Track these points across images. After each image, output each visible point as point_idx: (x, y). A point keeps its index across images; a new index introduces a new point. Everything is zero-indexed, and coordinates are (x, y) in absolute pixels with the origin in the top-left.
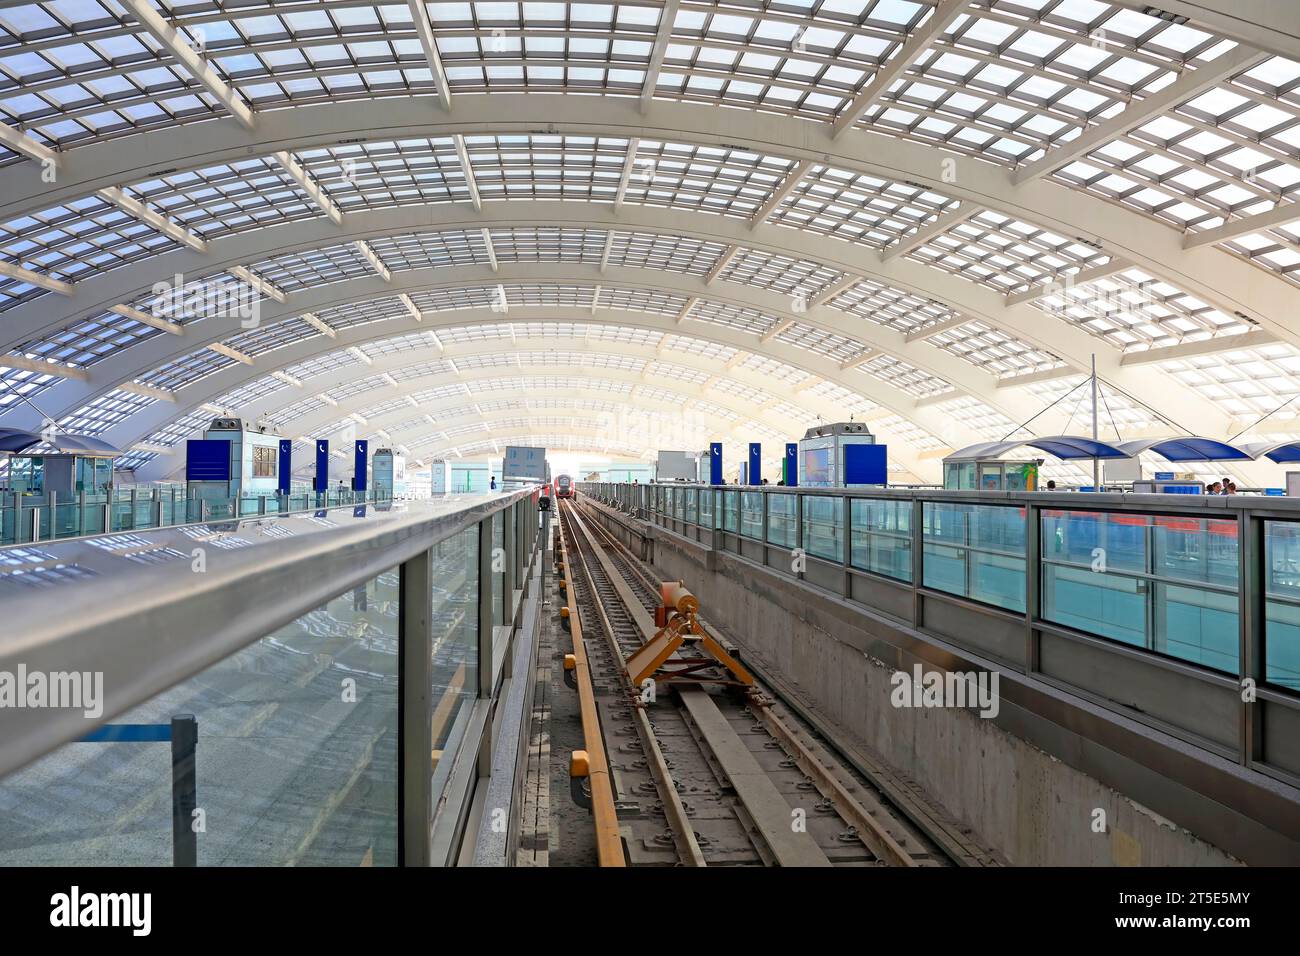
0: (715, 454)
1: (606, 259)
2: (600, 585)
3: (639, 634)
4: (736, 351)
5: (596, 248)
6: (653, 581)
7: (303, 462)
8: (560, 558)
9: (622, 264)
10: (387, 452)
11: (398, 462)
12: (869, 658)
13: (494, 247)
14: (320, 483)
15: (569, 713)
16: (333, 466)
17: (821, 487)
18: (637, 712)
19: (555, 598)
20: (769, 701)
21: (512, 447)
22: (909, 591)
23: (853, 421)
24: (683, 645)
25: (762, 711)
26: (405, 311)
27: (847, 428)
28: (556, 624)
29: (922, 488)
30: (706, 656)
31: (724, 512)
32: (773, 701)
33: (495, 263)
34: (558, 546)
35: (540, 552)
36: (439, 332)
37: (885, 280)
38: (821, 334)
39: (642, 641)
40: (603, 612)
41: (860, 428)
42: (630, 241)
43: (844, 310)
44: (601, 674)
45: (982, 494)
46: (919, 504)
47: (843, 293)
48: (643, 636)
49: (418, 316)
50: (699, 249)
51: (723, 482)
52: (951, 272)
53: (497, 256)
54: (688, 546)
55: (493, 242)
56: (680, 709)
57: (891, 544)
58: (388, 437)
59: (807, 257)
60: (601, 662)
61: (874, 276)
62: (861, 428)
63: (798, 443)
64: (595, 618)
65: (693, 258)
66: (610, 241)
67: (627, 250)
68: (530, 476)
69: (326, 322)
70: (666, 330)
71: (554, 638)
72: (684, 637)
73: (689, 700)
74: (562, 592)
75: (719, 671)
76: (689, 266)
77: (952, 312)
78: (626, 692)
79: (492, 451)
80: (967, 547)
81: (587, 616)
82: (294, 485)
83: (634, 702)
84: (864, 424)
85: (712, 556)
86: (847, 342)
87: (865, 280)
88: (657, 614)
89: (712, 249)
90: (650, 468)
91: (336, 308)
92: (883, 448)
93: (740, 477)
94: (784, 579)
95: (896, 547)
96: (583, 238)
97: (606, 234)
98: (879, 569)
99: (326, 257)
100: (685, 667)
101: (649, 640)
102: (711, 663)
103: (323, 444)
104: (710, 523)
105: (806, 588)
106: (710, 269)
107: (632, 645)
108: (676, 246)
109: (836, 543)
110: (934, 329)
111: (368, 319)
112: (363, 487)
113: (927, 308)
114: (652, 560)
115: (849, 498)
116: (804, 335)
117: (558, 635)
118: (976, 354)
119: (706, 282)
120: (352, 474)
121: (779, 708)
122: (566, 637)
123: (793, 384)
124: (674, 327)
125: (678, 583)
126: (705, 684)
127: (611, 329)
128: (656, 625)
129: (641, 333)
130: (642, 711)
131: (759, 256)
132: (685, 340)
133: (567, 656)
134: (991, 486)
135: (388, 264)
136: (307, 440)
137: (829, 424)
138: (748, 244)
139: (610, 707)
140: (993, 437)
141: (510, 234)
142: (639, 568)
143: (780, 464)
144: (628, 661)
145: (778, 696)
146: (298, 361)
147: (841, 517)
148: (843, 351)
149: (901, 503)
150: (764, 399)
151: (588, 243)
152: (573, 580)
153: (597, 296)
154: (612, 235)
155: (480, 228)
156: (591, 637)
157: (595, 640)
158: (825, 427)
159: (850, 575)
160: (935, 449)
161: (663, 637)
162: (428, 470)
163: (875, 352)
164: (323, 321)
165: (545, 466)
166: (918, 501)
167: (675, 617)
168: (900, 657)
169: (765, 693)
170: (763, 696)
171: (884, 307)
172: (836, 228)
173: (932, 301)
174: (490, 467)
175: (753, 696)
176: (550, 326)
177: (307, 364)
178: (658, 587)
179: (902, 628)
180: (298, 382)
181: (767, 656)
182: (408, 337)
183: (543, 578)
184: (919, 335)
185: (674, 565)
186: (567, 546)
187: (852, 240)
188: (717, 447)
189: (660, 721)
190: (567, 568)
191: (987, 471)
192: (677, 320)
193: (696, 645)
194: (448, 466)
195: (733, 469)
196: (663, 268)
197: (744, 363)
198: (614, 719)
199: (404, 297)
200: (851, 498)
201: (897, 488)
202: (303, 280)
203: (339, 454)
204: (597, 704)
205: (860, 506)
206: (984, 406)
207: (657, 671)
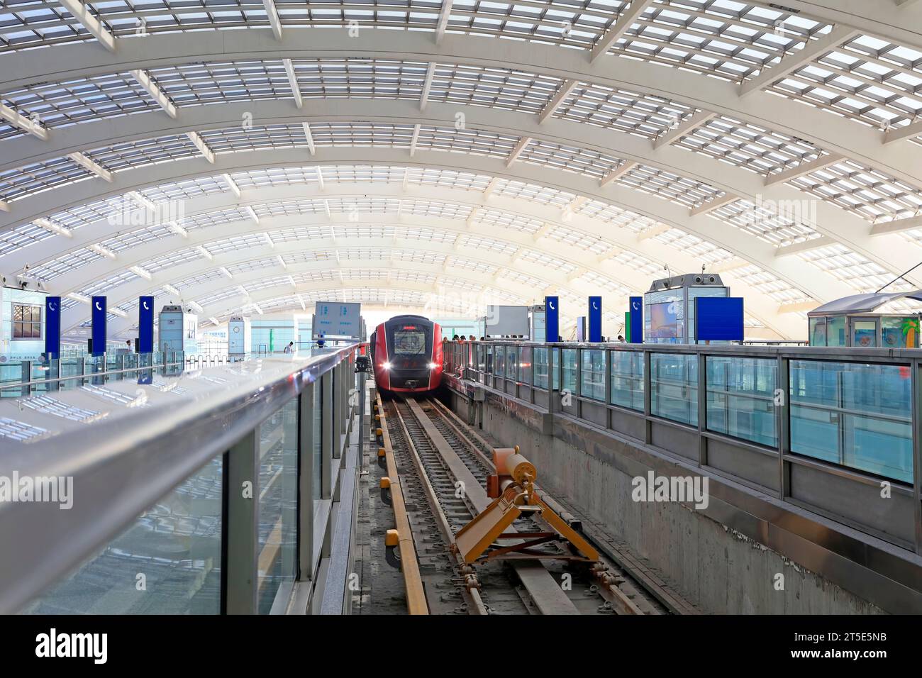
0: (551, 308)
1: (426, 95)
2: (424, 452)
3: (468, 506)
4: (573, 196)
5: (415, 82)
6: (482, 448)
7: (76, 321)
8: (377, 423)
9: (444, 100)
10: (176, 309)
11: (189, 320)
12: (729, 531)
13: (298, 81)
14: (97, 344)
15: (392, 596)
16: (111, 326)
17: (669, 343)
18: (469, 593)
19: (373, 467)
20: (618, 579)
21: (320, 302)
22: (773, 458)
23: (705, 272)
24: (520, 518)
25: (610, 590)
26: (195, 151)
27: (698, 280)
28: (374, 495)
29: (783, 345)
30: (544, 529)
31: (562, 371)
32: (621, 579)
33: (299, 100)
34: (375, 411)
35: (357, 418)
36: (235, 175)
37: (742, 116)
38: (668, 176)
39: (473, 513)
40: (428, 483)
41: (712, 280)
42: (453, 74)
43: (694, 150)
44: (427, 551)
45: (855, 351)
46: (786, 361)
47: (694, 131)
48: (473, 508)
49: (211, 157)
50: (531, 84)
51: (560, 339)
52: (819, 106)
53: (301, 90)
54: (522, 408)
55: (297, 75)
56: (517, 589)
57: (749, 406)
58: (177, 292)
59: (652, 92)
60: (427, 537)
61: (730, 112)
62: (714, 280)
63: (643, 296)
64: (418, 489)
65: (525, 94)
66: (431, 75)
67: (450, 85)
68: (344, 334)
69: (100, 163)
70: (494, 174)
71: (373, 511)
72: (521, 508)
73: (526, 577)
74: (381, 461)
75: (559, 545)
76: (519, 102)
77: (819, 150)
78: (456, 571)
79: (298, 308)
80: (841, 409)
81: (409, 486)
82: (65, 348)
83: (466, 581)
84: (717, 276)
85: (548, 419)
86: (698, 186)
87: (719, 117)
88: (489, 484)
89: (547, 83)
90: (477, 323)
91: (111, 147)
92: (739, 301)
93: (578, 332)
94: (631, 443)
95: (755, 410)
96: (400, 71)
97: (427, 66)
98: (738, 434)
99: (97, 88)
100: (521, 541)
101: (480, 512)
102: (552, 537)
103: (100, 301)
104: (546, 385)
105: (655, 453)
106: (543, 106)
107: (460, 518)
108: (505, 80)
109: (689, 405)
110: (798, 170)
111: (150, 160)
112: (150, 349)
113: (790, 147)
114: (481, 425)
115: (704, 355)
116: (649, 178)
117: (376, 509)
118: (846, 198)
119: (539, 121)
120: (136, 335)
121: (628, 586)
122: (386, 510)
123: (636, 232)
124: (503, 170)
125: (513, 450)
126: (544, 560)
127: (432, 173)
128: (488, 496)
129: (466, 177)
130: (474, 591)
131: (599, 90)
132: (516, 185)
133: (389, 532)
134: (865, 342)
135: (173, 98)
136: (78, 297)
137: (677, 275)
138: (587, 78)
139: (437, 587)
140: (864, 288)
141: (317, 66)
142: (467, 433)
143: (623, 320)
144: (458, 535)
145: (626, 574)
146: (66, 208)
147: (695, 377)
148: (692, 196)
149: (760, 361)
150: (604, 248)
151: (405, 76)
152: (394, 447)
153: (416, 136)
154: (433, 68)
155: (280, 59)
156: (415, 510)
157: (419, 513)
158: (672, 279)
159: (706, 439)
160: (798, 301)
161: (497, 509)
162: (224, 328)
163: (729, 196)
164: (96, 161)
165: (360, 323)
166: (783, 358)
167: (511, 486)
168: (765, 529)
169: (612, 570)
170: (610, 574)
171: (740, 146)
172: (687, 59)
173: (795, 139)
174: (296, 325)
175: (599, 574)
176: (363, 170)
177: (76, 211)
178: (491, 456)
179: (767, 498)
180: (66, 231)
181: (612, 529)
182: (198, 181)
183: (360, 445)
184: (780, 177)
185: (505, 429)
186: (385, 410)
187: (705, 73)
188: (552, 301)
189: (494, 602)
190: (386, 435)
191: (859, 326)
192: (506, 163)
193: (533, 518)
194: (248, 324)
195: (571, 325)
196: (491, 105)
197: (581, 209)
198: (442, 600)
199: (193, 136)
200: (706, 355)
201: (755, 345)
202: (69, 114)
203: (117, 311)
204: (423, 583)
205: (716, 364)
206: (854, 254)
207: (491, 546)
